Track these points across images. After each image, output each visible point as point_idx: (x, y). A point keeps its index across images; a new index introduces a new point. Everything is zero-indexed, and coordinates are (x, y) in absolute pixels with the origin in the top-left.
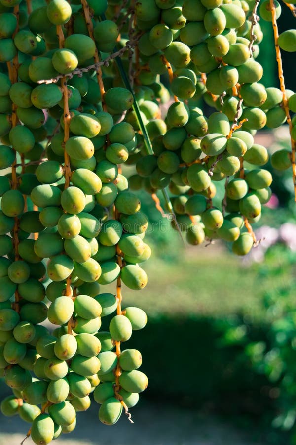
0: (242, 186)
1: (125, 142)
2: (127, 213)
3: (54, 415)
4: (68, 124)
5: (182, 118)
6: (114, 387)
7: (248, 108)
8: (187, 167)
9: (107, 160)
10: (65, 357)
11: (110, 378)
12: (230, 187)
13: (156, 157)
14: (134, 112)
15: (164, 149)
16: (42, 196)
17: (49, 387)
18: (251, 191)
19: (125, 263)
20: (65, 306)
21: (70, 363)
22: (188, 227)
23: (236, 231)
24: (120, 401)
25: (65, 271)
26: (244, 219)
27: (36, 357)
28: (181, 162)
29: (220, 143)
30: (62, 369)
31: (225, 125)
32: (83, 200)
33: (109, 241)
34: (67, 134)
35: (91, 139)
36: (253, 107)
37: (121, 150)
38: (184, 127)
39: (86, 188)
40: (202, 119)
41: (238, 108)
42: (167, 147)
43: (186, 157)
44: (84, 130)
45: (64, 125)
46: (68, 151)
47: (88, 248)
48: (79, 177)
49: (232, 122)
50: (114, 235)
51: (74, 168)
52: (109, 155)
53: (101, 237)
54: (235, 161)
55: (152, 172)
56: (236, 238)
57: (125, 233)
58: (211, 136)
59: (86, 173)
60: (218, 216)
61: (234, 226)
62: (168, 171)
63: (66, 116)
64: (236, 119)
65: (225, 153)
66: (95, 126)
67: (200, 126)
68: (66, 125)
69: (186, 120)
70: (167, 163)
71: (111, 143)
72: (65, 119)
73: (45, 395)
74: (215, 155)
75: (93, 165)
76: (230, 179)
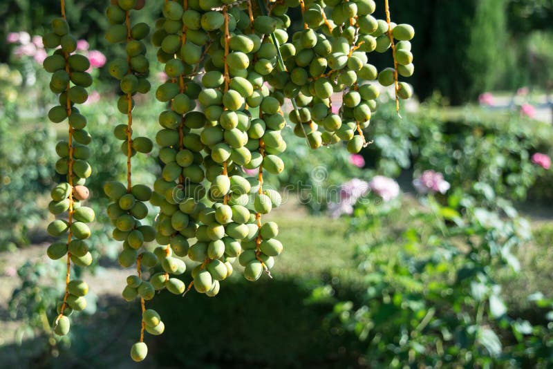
0: (356, 97)
1: (269, 58)
2: (270, 113)
3: (211, 270)
4: (228, 43)
5: (312, 41)
6: (256, 253)
7: (362, 35)
8: (314, 81)
9: (255, 71)
10: (225, 221)
11: (252, 245)
12: (347, 98)
13: (289, 73)
14: (270, 37)
15: (296, 66)
16: (209, 97)
17: (210, 246)
18: (363, 101)
19: (266, 154)
20: (224, 182)
21: (226, 227)
22: (308, 134)
23: (351, 132)
24: (261, 262)
25: (225, 154)
26: (357, 124)
27: (196, 226)
28: (310, 76)
29: (343, 60)
30: (220, 231)
31: (346, 46)
32: (240, 101)
33: (256, 134)
34: (227, 50)
35: (247, 54)
36: (365, 35)
37: (267, 63)
38: (313, 49)
39: (242, 91)
40: (327, 43)
41: (356, 34)
42: (298, 64)
43: (314, 73)
44: (242, 47)
45: (225, 43)
46: (228, 62)
47: (243, 138)
48: (236, 83)
49: (351, 45)
50: (260, 130)
51: (231, 77)
52: (258, 67)
53: (250, 131)
54: (353, 75)
55: (285, 85)
56: (351, 138)
57: (267, 129)
58: (336, 55)
59: (241, 80)
60: (338, 120)
61: (349, 128)
62: (299, 83)
63: (227, 36)
64: (354, 43)
65: (346, 68)
66: (250, 44)
67: (325, 48)
68: (226, 44)
69: (315, 43)
70: (299, 76)
71: (258, 59)
72: (226, 39)
73: (206, 252)
74: (339, 69)
75: (246, 75)
76: (347, 92)
